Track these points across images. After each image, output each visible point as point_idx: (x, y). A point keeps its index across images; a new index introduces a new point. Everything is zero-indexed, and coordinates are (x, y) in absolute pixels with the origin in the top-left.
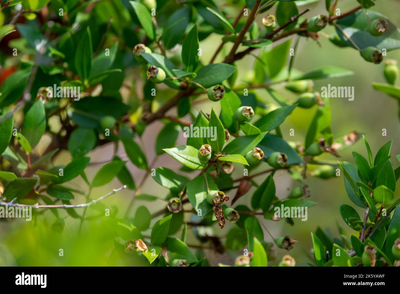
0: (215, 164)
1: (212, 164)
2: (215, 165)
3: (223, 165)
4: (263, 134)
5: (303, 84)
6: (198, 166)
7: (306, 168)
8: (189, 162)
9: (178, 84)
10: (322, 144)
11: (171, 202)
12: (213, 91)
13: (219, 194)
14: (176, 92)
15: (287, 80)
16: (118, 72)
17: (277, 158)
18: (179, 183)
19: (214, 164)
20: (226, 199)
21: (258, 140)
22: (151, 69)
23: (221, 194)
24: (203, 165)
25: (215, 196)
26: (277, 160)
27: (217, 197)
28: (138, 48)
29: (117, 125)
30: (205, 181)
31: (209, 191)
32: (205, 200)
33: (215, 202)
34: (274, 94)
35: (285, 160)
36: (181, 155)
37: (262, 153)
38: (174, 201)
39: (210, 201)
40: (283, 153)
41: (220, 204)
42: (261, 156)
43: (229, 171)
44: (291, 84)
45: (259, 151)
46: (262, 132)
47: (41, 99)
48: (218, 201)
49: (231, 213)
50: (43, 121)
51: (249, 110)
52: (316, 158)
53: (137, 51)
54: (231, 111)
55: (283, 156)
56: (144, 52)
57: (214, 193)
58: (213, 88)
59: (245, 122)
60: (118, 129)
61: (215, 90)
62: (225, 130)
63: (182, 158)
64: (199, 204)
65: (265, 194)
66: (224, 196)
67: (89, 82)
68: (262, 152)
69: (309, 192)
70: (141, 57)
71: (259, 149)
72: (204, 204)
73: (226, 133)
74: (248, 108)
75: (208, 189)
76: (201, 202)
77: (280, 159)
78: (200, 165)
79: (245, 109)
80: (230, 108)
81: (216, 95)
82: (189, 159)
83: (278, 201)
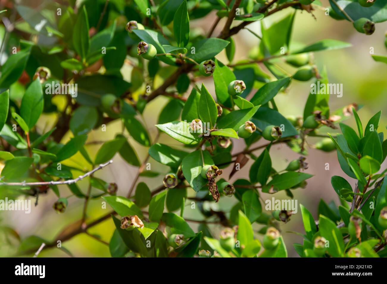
0: (210, 138)
1: (207, 139)
2: (210, 140)
3: (220, 140)
4: (256, 108)
5: (304, 57)
6: (192, 141)
7: (303, 140)
8: (183, 137)
9: (174, 60)
10: (319, 116)
11: (166, 178)
12: (204, 66)
13: (212, 168)
14: (175, 68)
15: (286, 54)
16: (113, 50)
17: (271, 131)
18: (177, 159)
19: (208, 139)
20: (219, 173)
21: (252, 114)
22: (141, 45)
23: (214, 168)
24: (197, 140)
25: (208, 171)
26: (271, 134)
27: (211, 172)
28: (130, 25)
29: (117, 102)
30: (201, 156)
31: (204, 165)
32: (200, 175)
33: (209, 176)
34: (272, 68)
35: (279, 133)
36: (174, 131)
37: (254, 127)
38: (169, 177)
39: (204, 176)
40: (277, 127)
41: (214, 179)
42: (253, 129)
43: (226, 146)
44: (290, 57)
45: (251, 125)
46: (255, 105)
47: (38, 78)
48: (211, 175)
49: (227, 186)
50: (41, 100)
51: (241, 83)
52: (317, 131)
53: (130, 28)
54: (225, 85)
55: (277, 129)
56: (137, 29)
57: (207, 167)
58: (203, 63)
59: (237, 96)
60: (118, 107)
61: (205, 65)
62: (217, 105)
63: (175, 133)
64: (193, 179)
65: (260, 168)
66: (218, 170)
67: (87, 61)
68: (254, 125)
69: (307, 164)
70: (133, 33)
71: (251, 122)
72: (199, 179)
73: (218, 108)
74: (240, 82)
75: (204, 163)
76: (196, 176)
77: (274, 132)
78: (194, 140)
79: (236, 83)
80: (224, 82)
81: (206, 69)
82: (182, 134)
83: (276, 174)
